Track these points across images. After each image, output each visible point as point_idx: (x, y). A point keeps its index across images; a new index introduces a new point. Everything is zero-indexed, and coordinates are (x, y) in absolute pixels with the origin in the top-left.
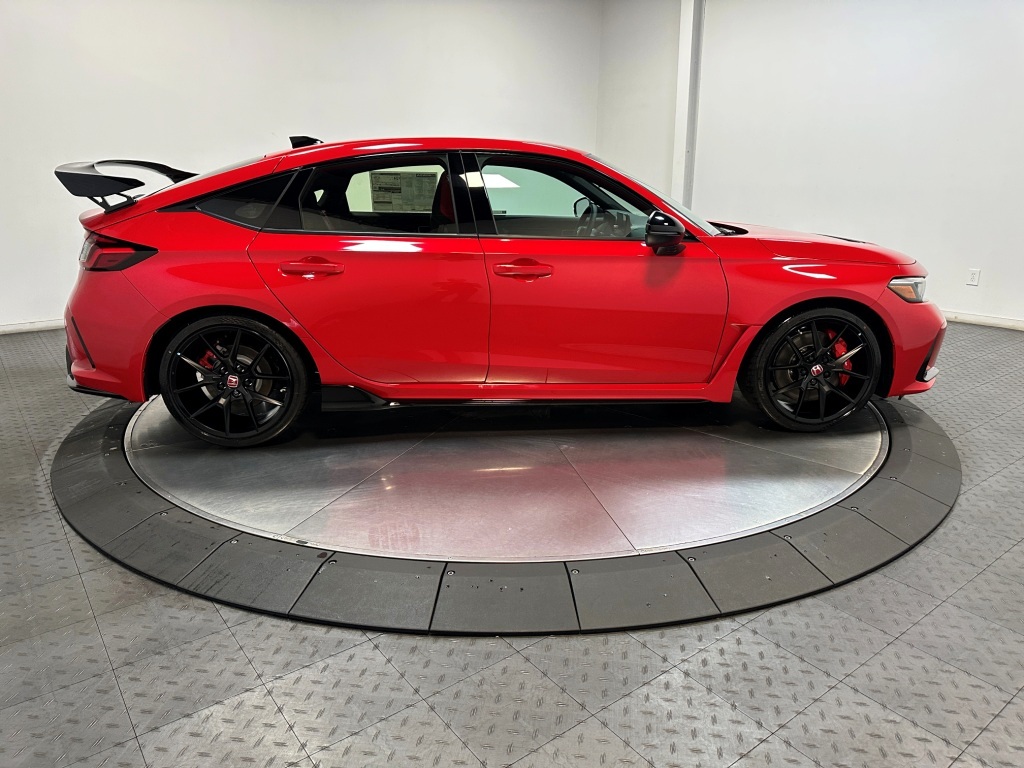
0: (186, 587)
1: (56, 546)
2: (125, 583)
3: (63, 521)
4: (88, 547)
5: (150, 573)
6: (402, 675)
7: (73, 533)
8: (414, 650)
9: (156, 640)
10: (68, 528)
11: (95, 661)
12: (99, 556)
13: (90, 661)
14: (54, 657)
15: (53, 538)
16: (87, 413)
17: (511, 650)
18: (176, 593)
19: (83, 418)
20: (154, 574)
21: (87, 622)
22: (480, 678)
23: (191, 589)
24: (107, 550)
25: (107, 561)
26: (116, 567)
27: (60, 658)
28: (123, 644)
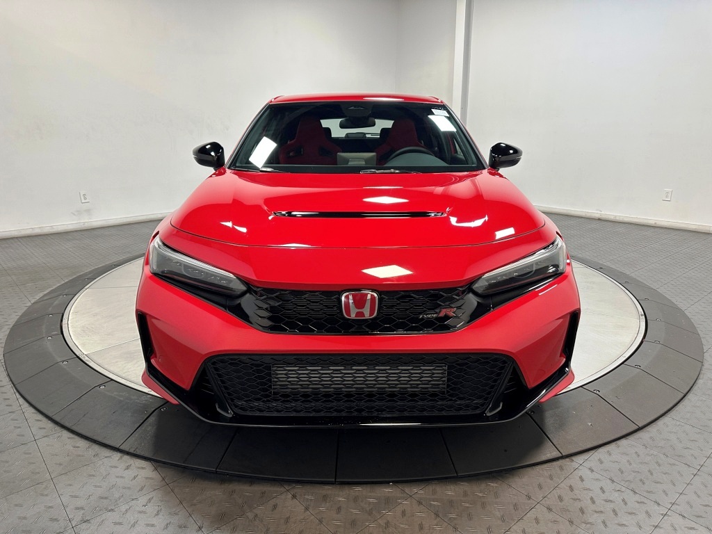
0: (127, 450)
1: (13, 416)
2: (75, 447)
3: (17, 394)
4: (40, 417)
5: (95, 438)
6: (321, 522)
7: (26, 405)
8: (325, 498)
9: (106, 498)
10: (21, 400)
11: (56, 520)
12: (50, 425)
13: (52, 520)
14: (19, 518)
15: (10, 409)
16: (29, 304)
17: (405, 495)
18: (119, 455)
19: (25, 309)
20: (100, 439)
21: (45, 484)
22: (385, 521)
23: (132, 451)
24: (57, 418)
25: (58, 428)
26: (66, 434)
27: (25, 518)
28: (79, 503)
